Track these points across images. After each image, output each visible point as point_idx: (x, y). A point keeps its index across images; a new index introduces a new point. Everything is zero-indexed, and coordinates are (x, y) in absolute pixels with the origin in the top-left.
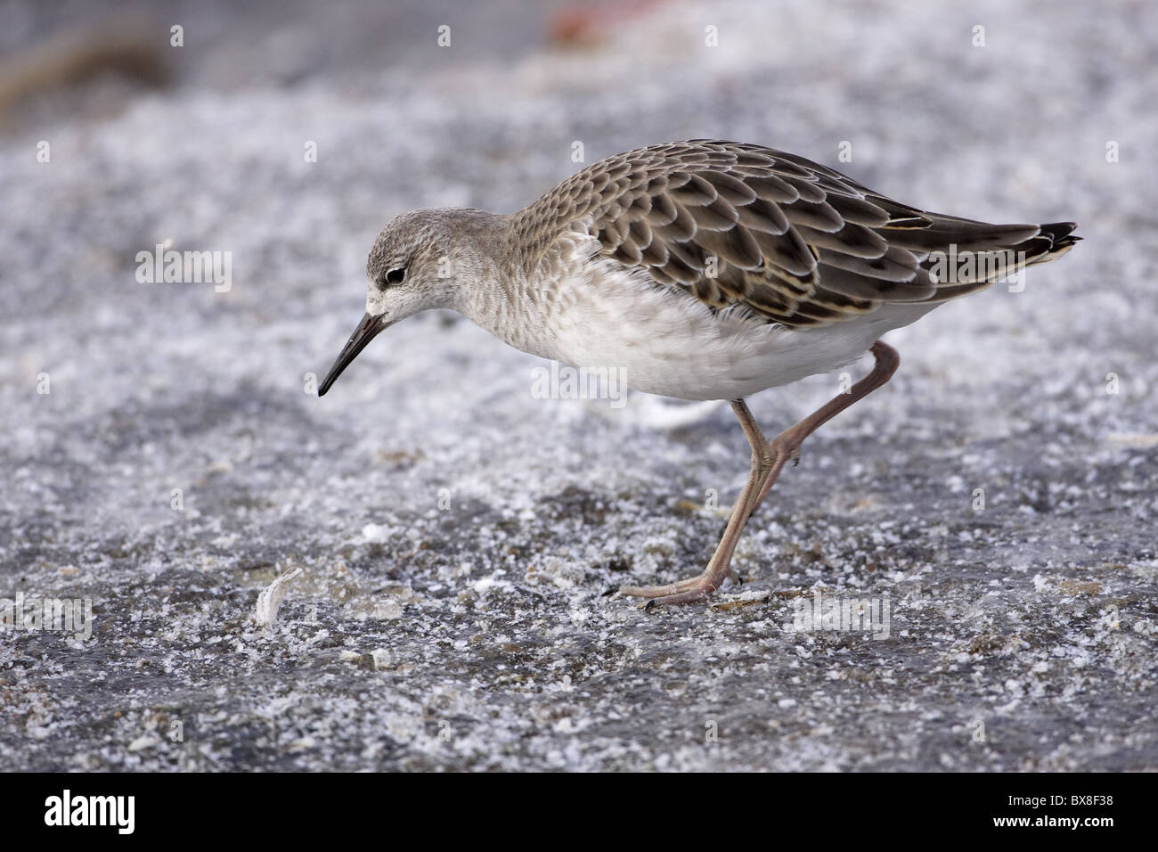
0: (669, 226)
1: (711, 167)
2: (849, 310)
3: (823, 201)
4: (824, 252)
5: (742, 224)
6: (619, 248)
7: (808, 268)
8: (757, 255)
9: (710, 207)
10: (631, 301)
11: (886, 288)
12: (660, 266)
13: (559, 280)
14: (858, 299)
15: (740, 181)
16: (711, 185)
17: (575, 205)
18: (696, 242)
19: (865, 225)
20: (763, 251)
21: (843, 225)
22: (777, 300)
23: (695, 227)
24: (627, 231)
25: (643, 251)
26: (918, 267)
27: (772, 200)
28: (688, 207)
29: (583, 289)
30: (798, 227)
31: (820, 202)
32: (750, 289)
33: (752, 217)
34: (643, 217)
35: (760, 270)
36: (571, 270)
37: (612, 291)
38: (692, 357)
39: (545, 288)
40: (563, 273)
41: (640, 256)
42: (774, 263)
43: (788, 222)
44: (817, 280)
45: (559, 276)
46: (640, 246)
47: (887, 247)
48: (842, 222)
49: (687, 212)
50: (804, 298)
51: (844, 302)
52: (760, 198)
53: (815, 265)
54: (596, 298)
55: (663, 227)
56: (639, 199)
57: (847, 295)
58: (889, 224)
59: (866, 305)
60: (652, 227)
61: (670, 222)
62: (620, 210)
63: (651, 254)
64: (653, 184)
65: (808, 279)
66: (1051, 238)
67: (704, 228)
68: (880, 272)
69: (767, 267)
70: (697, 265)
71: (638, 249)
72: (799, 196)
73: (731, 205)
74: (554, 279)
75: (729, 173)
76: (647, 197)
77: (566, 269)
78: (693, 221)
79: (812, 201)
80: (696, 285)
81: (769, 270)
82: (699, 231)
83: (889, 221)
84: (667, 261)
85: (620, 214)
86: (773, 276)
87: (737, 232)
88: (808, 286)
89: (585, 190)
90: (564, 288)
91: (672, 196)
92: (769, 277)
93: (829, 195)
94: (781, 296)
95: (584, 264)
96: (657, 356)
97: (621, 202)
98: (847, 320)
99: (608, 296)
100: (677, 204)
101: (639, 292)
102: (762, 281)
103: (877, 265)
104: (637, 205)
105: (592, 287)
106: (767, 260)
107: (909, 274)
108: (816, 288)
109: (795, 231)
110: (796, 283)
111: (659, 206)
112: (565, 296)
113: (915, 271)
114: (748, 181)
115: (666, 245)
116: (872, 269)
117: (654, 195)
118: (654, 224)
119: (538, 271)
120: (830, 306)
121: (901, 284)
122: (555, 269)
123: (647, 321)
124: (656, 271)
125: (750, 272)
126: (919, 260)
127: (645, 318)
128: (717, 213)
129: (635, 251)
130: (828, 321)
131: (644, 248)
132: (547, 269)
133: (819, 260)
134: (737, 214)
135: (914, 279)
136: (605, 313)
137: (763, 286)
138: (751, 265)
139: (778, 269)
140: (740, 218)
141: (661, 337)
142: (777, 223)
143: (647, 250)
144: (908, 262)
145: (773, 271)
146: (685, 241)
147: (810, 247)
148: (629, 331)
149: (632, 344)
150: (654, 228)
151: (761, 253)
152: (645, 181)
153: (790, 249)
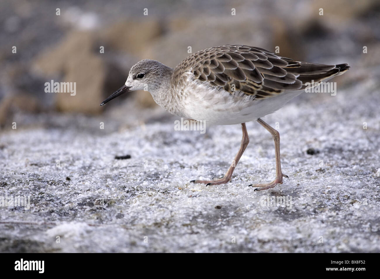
0: (216, 68)
1: (230, 51)
2: (274, 93)
3: (267, 60)
4: (266, 75)
5: (239, 67)
6: (200, 76)
7: (261, 80)
8: (244, 77)
9: (229, 62)
10: (205, 93)
11: (286, 86)
12: (213, 81)
13: (184, 88)
14: (276, 89)
15: (240, 55)
16: (230, 56)
17: (189, 64)
18: (224, 73)
19: (280, 67)
20: (246, 75)
21: (273, 67)
22: (250, 90)
23: (224, 69)
24: (203, 70)
25: (208, 77)
26: (296, 79)
27: (250, 60)
28: (222, 63)
29: (191, 91)
30: (258, 68)
31: (265, 60)
32: (241, 87)
33: (243, 65)
34: (208, 66)
35: (245, 81)
36: (187, 85)
37: (200, 90)
38: (227, 110)
39: (180, 91)
40: (185, 86)
41: (207, 78)
42: (250, 79)
43: (255, 66)
44: (263, 84)
45: (184, 87)
46: (206, 75)
47: (287, 73)
48: (273, 66)
49: (222, 64)
50: (259, 90)
51: (272, 90)
52: (246, 59)
53: (263, 79)
54: (195, 93)
55: (214, 69)
56: (207, 61)
57: (273, 88)
58: (288, 66)
59: (279, 92)
60: (210, 69)
61: (216, 67)
62: (201, 65)
63: (210, 78)
64: (211, 57)
65: (260, 84)
66: (339, 69)
67: (227, 69)
68: (283, 81)
69: (247, 80)
70: (225, 80)
71: (206, 76)
72: (258, 58)
73: (236, 62)
74: (183, 88)
75: (236, 52)
76: (209, 60)
77: (186, 84)
78: (224, 67)
79: (262, 60)
80: (224, 87)
81: (248, 81)
82: (226, 70)
83: (288, 65)
84: (215, 79)
85: (201, 66)
86: (249, 83)
87: (238, 70)
88: (260, 86)
89: (192, 59)
90: (185, 91)
91: (217, 59)
92: (247, 83)
93: (268, 58)
94: (252, 89)
95: (191, 82)
96: (215, 110)
97: (201, 62)
98: (274, 96)
99: (198, 92)
100: (219, 62)
101: (207, 90)
102: (246, 85)
103: (283, 79)
104: (206, 63)
105: (193, 89)
106: (247, 78)
107: (293, 81)
108: (263, 86)
109: (257, 69)
110: (256, 85)
111: (213, 63)
112: (186, 93)
113: (295, 80)
114: (242, 54)
115: (215, 74)
116: (281, 80)
117: (212, 60)
118: (211, 68)
119: (178, 85)
120: (268, 92)
121: (291, 84)
122: (183, 85)
123: (211, 99)
124: (212, 83)
125: (241, 82)
126: (296, 77)
127: (210, 98)
128: (231, 64)
129: (205, 77)
130: (267, 97)
131: (208, 76)
132: (180, 85)
133: (264, 78)
134: (238, 64)
135: (295, 83)
136: (198, 98)
137: (246, 86)
138: (242, 80)
139: (250, 81)
140: (239, 65)
141: (216, 104)
142: (251, 66)
143: (209, 76)
144: (293, 77)
145: (249, 81)
146: (221, 73)
147: (261, 74)
148: (206, 103)
149: (207, 107)
150: (212, 69)
151: (245, 76)
152: (209, 56)
153: (255, 75)
